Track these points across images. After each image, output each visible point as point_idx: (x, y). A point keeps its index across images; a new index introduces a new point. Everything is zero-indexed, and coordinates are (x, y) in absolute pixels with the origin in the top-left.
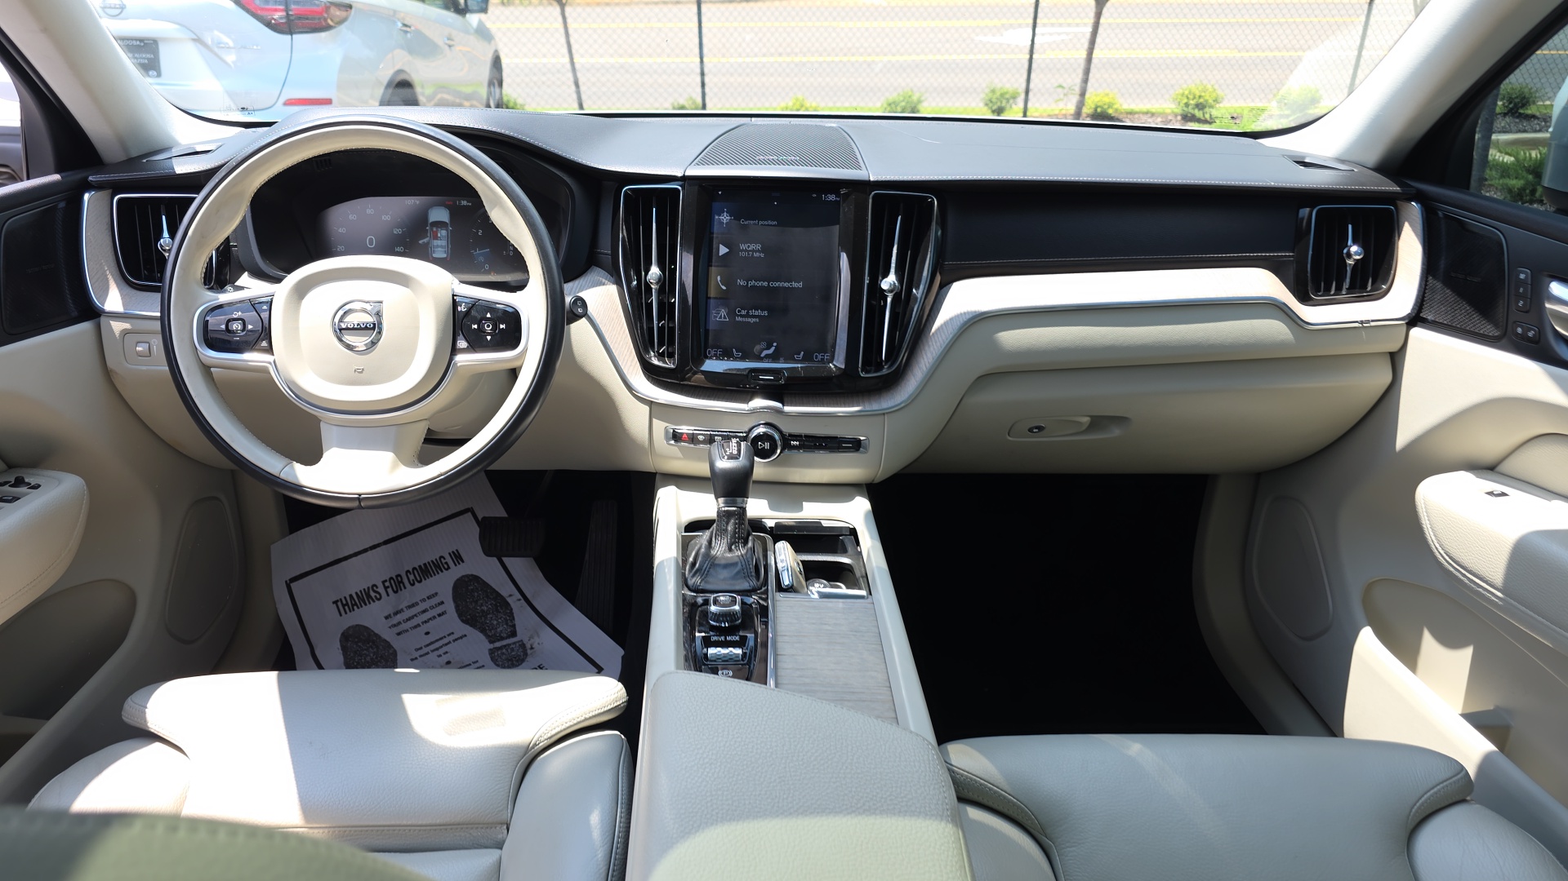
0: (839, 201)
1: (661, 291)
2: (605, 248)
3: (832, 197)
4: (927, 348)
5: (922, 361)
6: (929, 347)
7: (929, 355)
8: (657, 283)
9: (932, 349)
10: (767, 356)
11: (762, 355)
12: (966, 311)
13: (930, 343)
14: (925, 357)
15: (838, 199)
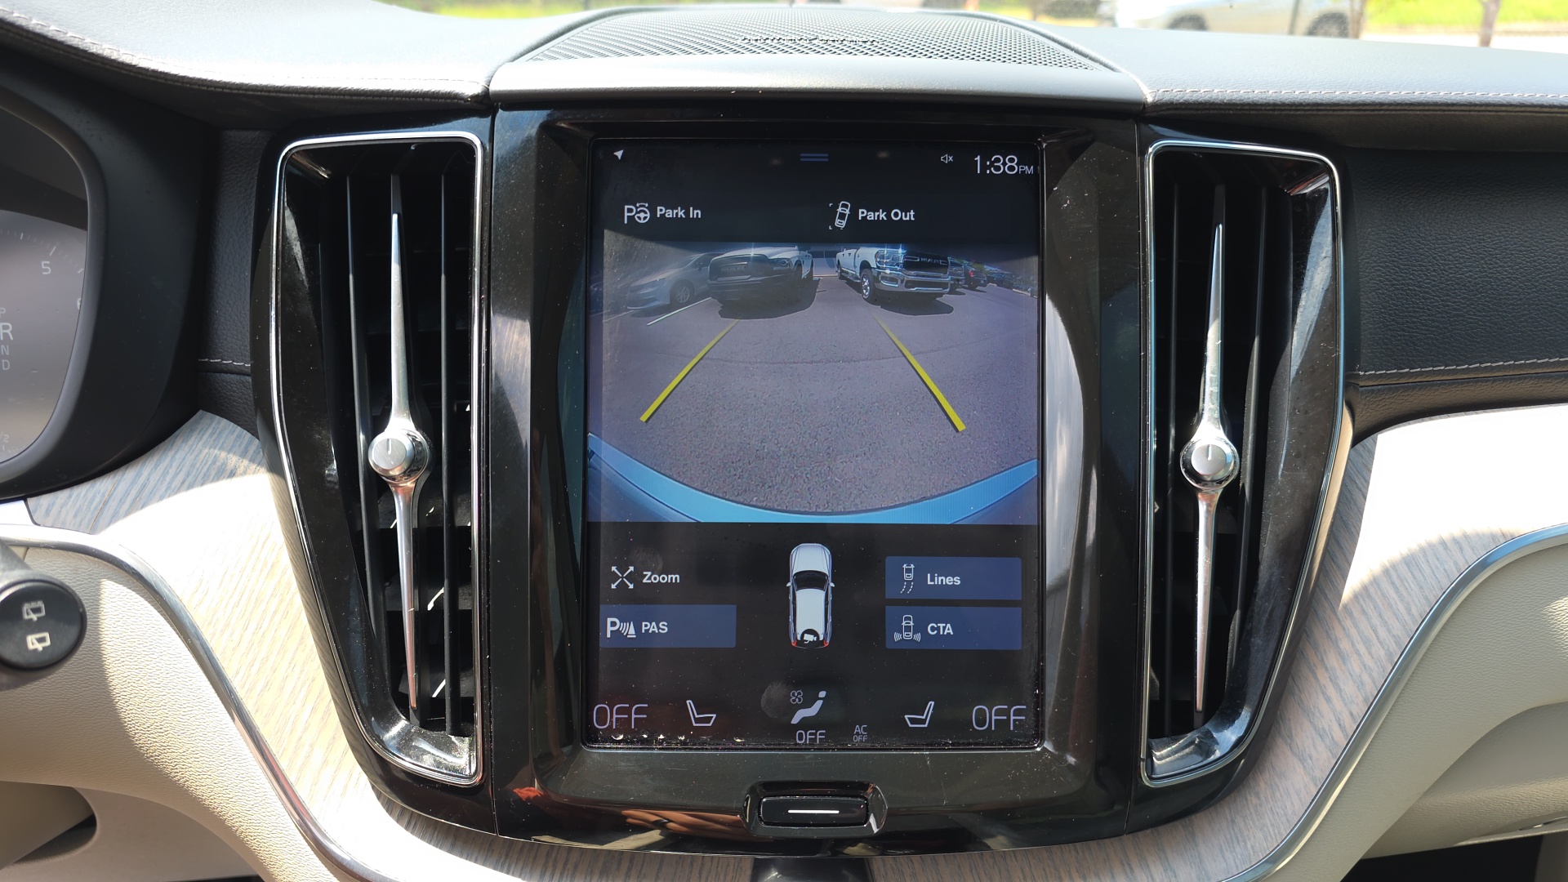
0: (1036, 177)
1: (426, 495)
2: (231, 352)
3: (1007, 165)
4: (1332, 660)
5: (1323, 706)
6: (1343, 657)
7: (1349, 688)
8: (408, 472)
9: (1355, 667)
10: (806, 724)
11: (795, 720)
12: (1457, 533)
13: (1344, 645)
14: (1331, 691)
15: (1029, 170)
